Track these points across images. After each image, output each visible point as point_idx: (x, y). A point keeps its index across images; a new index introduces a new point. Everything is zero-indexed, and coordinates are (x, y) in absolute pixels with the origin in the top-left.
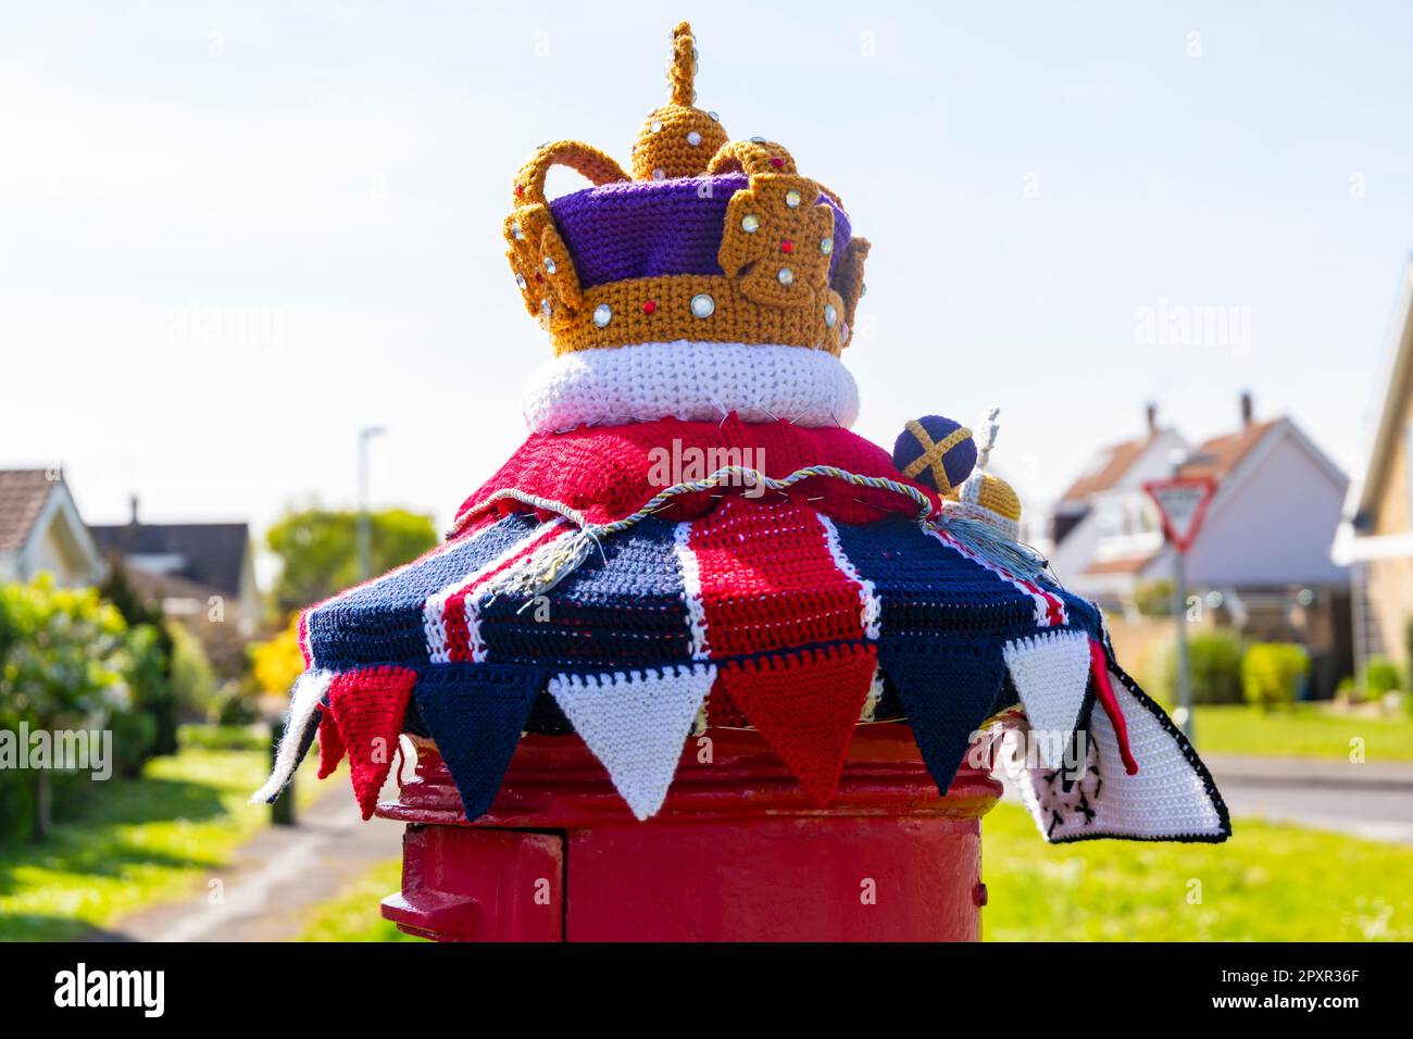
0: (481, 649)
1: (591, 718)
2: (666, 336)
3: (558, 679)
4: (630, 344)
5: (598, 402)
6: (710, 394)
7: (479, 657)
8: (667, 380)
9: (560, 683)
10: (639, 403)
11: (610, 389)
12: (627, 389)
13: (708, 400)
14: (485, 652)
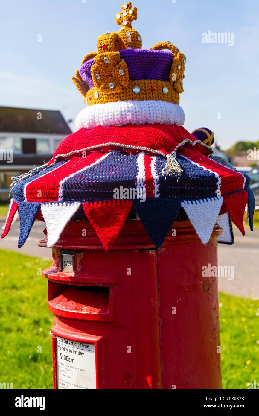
0: (158, 193)
1: (194, 214)
2: (156, 98)
3: (184, 202)
4: (146, 100)
5: (138, 117)
6: (170, 117)
7: (157, 196)
8: (160, 111)
9: (184, 203)
10: (152, 118)
11: (143, 113)
12: (148, 114)
13: (169, 119)
14: (159, 194)
